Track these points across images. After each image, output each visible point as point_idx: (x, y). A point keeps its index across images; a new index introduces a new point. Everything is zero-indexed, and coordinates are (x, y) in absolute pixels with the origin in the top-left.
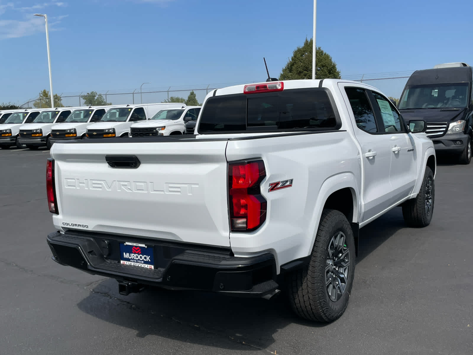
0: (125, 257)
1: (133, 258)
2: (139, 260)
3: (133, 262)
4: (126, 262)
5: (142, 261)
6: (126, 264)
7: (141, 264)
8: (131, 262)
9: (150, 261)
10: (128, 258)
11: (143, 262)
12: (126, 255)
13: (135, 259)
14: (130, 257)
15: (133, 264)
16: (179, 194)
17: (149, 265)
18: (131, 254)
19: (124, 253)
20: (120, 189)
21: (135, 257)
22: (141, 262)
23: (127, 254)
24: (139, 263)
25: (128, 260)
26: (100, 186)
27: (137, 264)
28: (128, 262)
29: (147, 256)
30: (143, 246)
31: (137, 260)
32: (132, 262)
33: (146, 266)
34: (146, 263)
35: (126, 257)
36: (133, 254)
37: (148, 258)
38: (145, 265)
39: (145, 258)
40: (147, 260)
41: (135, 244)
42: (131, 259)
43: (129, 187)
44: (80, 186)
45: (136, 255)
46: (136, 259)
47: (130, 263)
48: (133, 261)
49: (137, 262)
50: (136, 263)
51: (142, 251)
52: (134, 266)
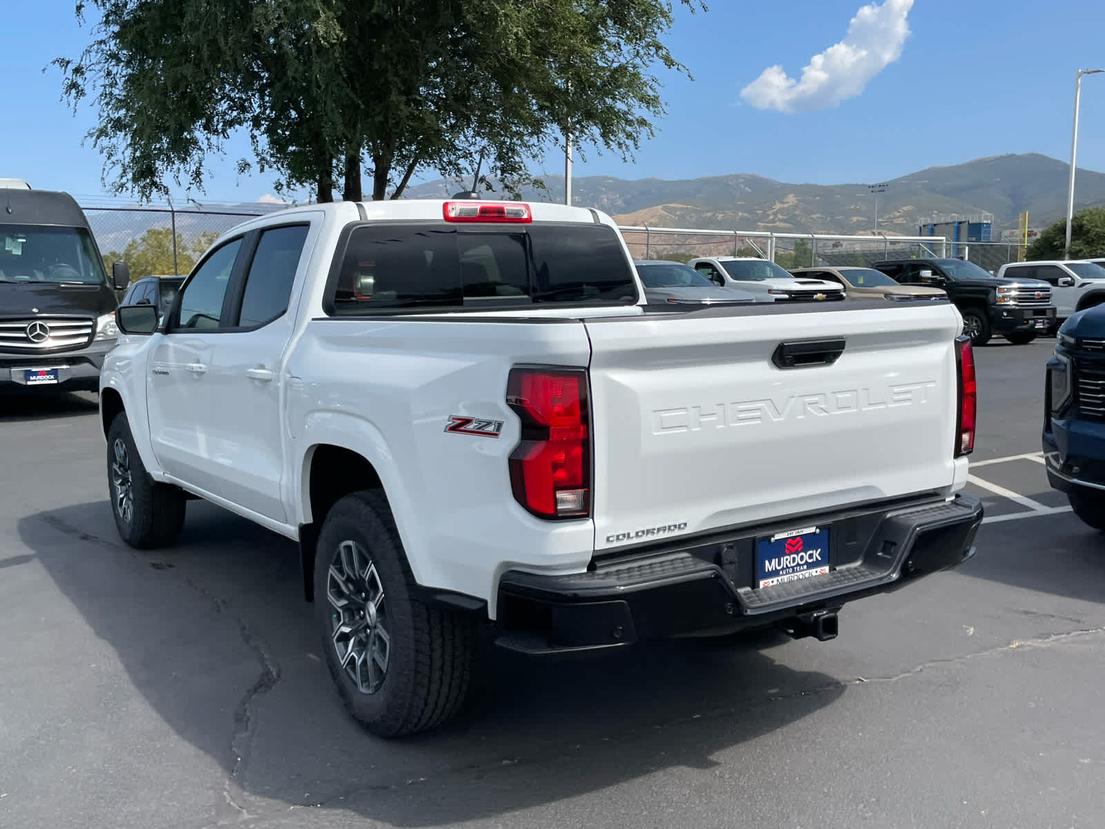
0: (767, 571)
1: (787, 565)
2: (798, 565)
3: (786, 574)
4: (770, 580)
5: (803, 565)
6: (771, 584)
7: (803, 573)
8: (781, 575)
9: (820, 559)
10: (774, 569)
11: (805, 567)
12: (770, 564)
13: (789, 566)
14: (779, 565)
15: (786, 578)
16: (909, 403)
17: (819, 569)
18: (782, 558)
19: (767, 562)
20: (805, 412)
21: (790, 563)
22: (802, 568)
23: (774, 560)
24: (797, 571)
25: (775, 573)
26: (758, 414)
27: (794, 576)
28: (775, 579)
29: (815, 551)
30: (812, 530)
31: (793, 567)
32: (783, 575)
33: (814, 572)
34: (810, 566)
35: (770, 570)
36: (785, 558)
37: (816, 554)
38: (811, 571)
39: (811, 556)
40: (815, 560)
41: (794, 533)
42: (783, 569)
43: (822, 406)
44: (700, 424)
45: (792, 556)
46: (793, 565)
47: (779, 578)
48: (784, 573)
49: (793, 571)
50: (792, 575)
51: (807, 543)
52: (790, 582)
